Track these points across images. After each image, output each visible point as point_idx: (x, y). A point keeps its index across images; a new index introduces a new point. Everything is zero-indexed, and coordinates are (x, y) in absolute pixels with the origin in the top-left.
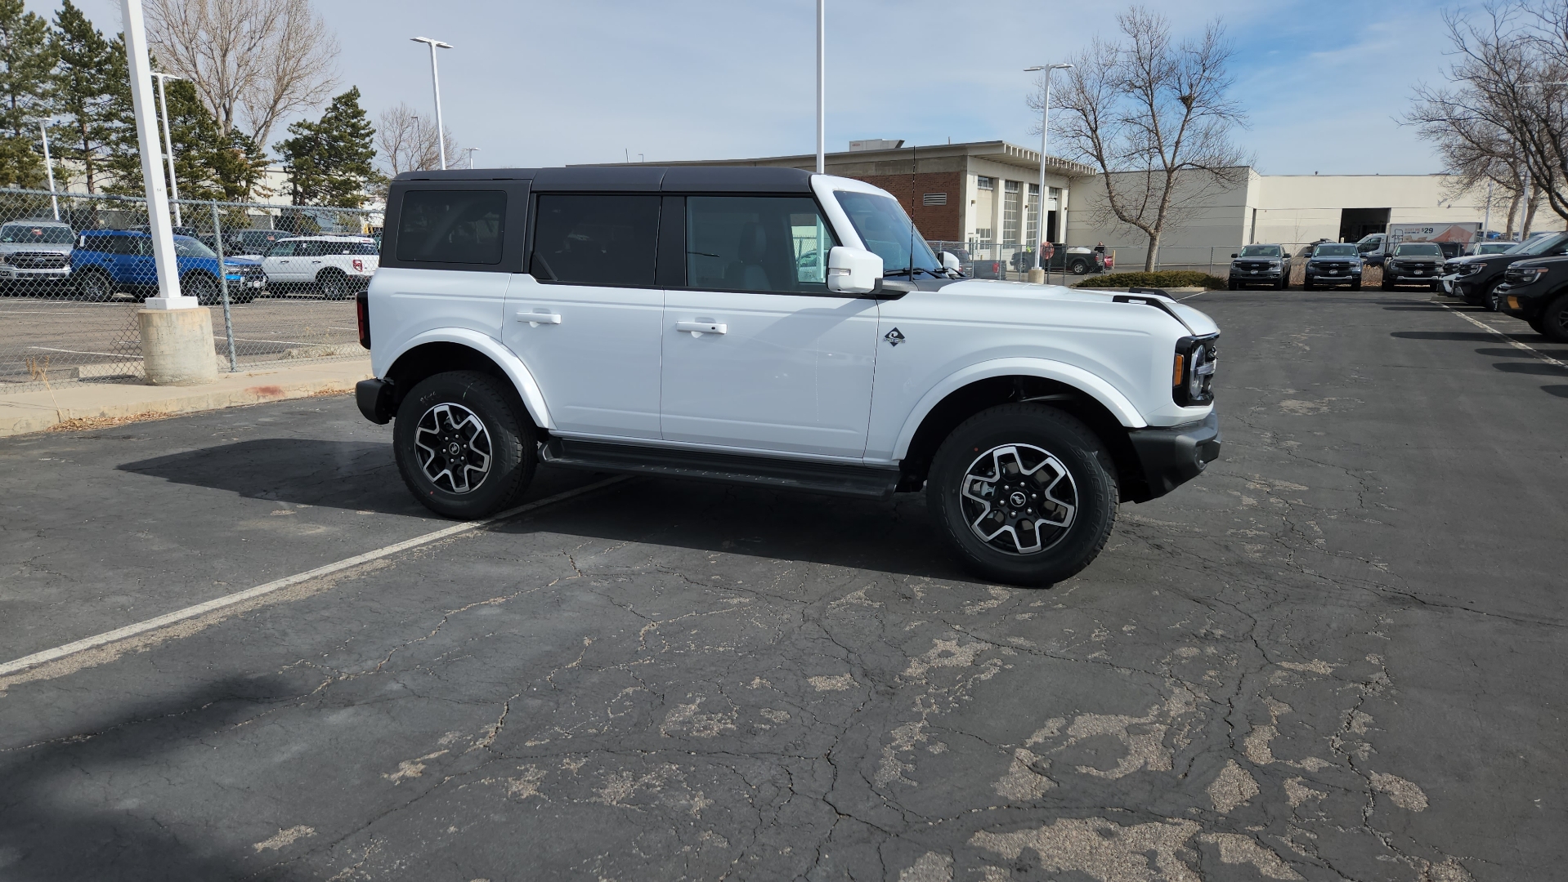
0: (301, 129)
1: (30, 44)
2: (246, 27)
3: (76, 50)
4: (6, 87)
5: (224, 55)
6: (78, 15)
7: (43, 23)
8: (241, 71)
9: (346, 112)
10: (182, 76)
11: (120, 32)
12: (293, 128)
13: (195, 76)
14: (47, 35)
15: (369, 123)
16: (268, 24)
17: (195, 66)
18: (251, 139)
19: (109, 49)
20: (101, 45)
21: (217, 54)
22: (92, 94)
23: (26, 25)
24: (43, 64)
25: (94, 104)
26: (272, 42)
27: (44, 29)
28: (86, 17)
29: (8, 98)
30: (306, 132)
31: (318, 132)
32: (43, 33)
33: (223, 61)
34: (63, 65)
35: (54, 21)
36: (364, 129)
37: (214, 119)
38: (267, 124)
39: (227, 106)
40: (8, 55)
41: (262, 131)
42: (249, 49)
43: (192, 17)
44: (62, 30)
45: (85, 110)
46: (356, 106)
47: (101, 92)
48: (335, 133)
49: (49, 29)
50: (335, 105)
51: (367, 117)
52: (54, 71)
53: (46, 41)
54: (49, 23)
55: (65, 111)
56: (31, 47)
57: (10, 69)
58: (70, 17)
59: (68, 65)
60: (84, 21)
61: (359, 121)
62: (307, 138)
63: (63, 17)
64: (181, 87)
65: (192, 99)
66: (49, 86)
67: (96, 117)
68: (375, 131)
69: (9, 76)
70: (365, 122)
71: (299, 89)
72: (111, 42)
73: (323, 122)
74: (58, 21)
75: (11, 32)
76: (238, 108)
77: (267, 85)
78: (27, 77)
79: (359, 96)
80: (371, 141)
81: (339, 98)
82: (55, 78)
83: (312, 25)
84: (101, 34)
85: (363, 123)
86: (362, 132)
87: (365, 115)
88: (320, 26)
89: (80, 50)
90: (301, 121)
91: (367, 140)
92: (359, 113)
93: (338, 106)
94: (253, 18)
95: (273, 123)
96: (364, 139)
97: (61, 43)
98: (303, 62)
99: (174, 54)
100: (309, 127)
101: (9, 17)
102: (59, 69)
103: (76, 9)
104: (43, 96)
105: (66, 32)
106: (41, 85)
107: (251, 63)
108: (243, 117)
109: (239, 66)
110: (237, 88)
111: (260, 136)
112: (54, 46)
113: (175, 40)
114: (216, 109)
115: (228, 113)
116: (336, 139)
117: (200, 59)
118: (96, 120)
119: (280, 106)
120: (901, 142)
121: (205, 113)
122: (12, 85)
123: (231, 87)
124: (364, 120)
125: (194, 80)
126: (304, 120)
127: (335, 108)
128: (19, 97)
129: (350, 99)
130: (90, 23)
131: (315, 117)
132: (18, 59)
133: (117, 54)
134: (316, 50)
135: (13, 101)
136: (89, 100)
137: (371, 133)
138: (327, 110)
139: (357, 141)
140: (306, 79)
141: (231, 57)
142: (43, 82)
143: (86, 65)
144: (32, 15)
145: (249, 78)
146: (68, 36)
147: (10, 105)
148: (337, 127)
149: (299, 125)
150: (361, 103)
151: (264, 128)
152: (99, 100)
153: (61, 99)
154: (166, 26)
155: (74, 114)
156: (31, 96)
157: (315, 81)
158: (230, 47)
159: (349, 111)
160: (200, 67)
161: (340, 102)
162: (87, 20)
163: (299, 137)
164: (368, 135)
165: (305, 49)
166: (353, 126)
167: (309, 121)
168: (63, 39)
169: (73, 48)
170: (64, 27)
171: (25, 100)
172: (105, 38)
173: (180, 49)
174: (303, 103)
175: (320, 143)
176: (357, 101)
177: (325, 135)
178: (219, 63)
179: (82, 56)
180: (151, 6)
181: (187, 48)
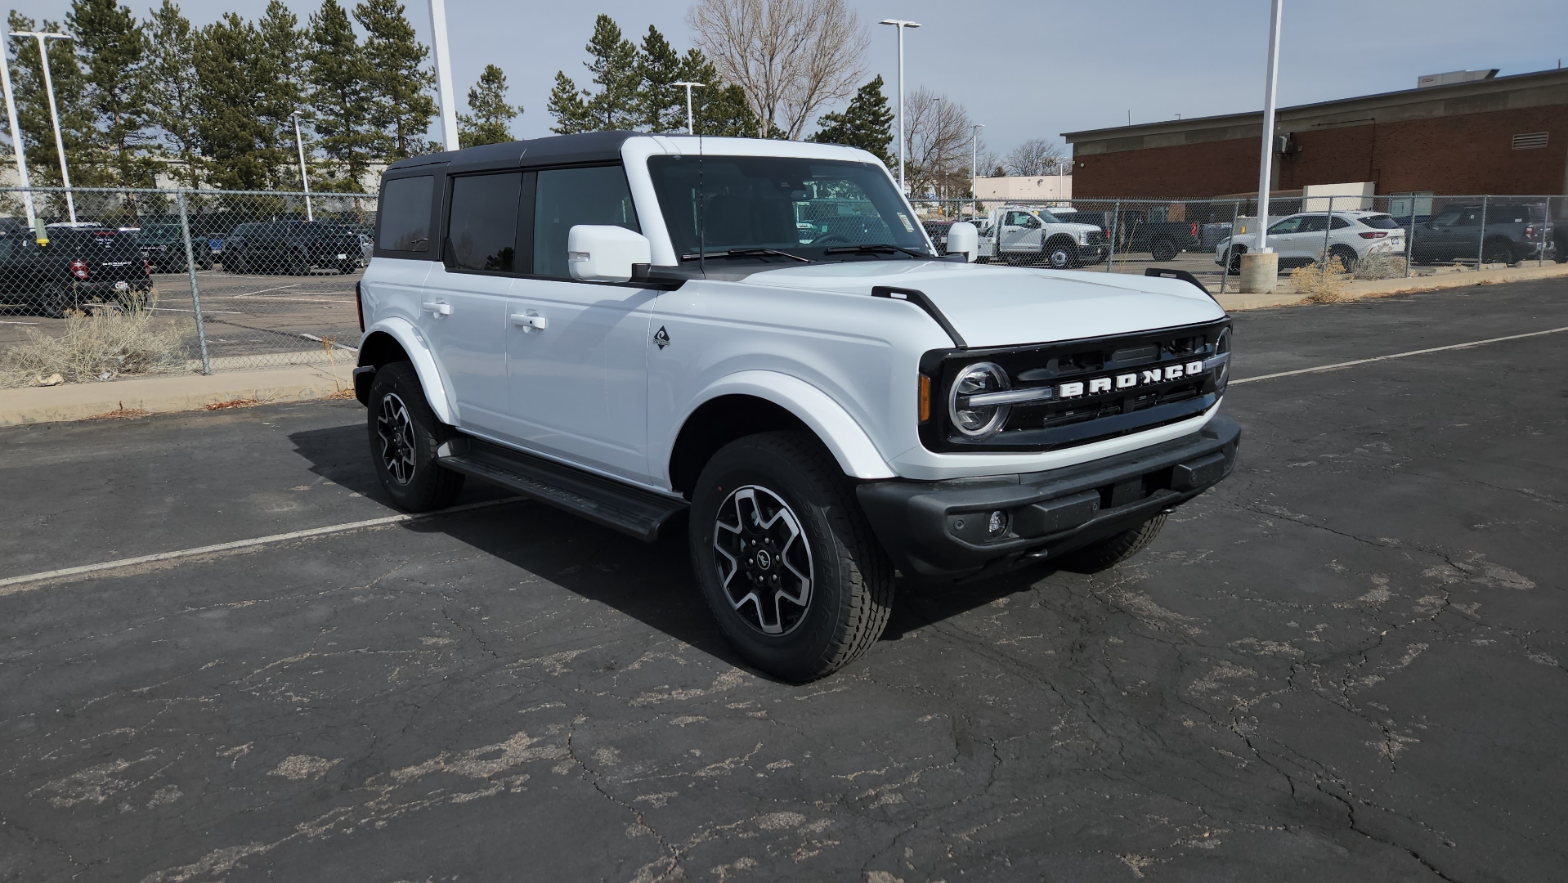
0: (828, 121)
1: (623, 68)
2: (792, 31)
3: (656, 69)
4: (606, 106)
5: (771, 60)
6: (660, 37)
7: (633, 49)
8: (785, 72)
9: (869, 100)
10: (738, 83)
11: (691, 49)
12: (822, 121)
13: (746, 80)
14: (636, 58)
15: (889, 109)
16: (810, 25)
17: (747, 72)
18: (787, 135)
19: (681, 65)
20: (675, 62)
21: (768, 58)
22: (665, 107)
23: (621, 52)
24: (632, 83)
25: (666, 115)
26: (812, 41)
27: (635, 53)
28: (665, 40)
29: (606, 115)
30: (834, 124)
31: (843, 123)
32: (633, 57)
33: (771, 65)
34: (647, 84)
35: (642, 46)
36: (883, 116)
37: (758, 117)
38: (802, 119)
39: (771, 106)
40: (607, 79)
41: (796, 126)
42: (793, 51)
43: (748, 24)
44: (647, 53)
45: (660, 121)
46: (878, 94)
47: (673, 103)
48: (858, 122)
49: (637, 53)
50: (860, 95)
51: (888, 104)
52: (640, 89)
53: (635, 64)
54: (639, 49)
55: (645, 122)
56: (624, 70)
57: (608, 91)
58: (654, 41)
59: (650, 83)
60: (663, 43)
61: (879, 109)
62: (834, 129)
63: (648, 41)
64: (733, 93)
65: (741, 102)
66: (634, 102)
67: (667, 126)
68: (893, 117)
69: (607, 97)
70: (886, 109)
71: (831, 83)
72: (683, 59)
73: (848, 112)
74: (645, 45)
75: (611, 59)
76: (780, 107)
77: (805, 82)
78: (618, 98)
79: (882, 84)
80: (889, 127)
81: (864, 88)
82: (639, 95)
83: (847, 21)
84: (676, 53)
85: (883, 110)
86: (882, 118)
87: (887, 102)
88: (854, 20)
89: (658, 69)
90: (829, 113)
91: (886, 126)
92: (881, 101)
93: (863, 95)
94: (798, 23)
95: (806, 118)
96: (883, 126)
97: (646, 64)
98: (837, 56)
99: (732, 64)
100: (835, 119)
101: (610, 47)
102: (644, 86)
103: (658, 33)
104: (630, 111)
105: (650, 54)
106: (629, 102)
107: (793, 65)
108: (782, 114)
109: (783, 68)
110: (781, 88)
111: (795, 130)
112: (641, 66)
113: (734, 51)
114: (762, 109)
115: (771, 112)
116: (859, 128)
117: (753, 66)
118: (666, 129)
119: (812, 102)
120: (1494, 72)
121: (750, 114)
122: (609, 104)
123: (775, 87)
124: (884, 107)
125: (746, 85)
126: (832, 113)
127: (860, 97)
128: (613, 114)
129: (873, 88)
130: (668, 44)
131: (842, 108)
132: (615, 81)
133: (687, 69)
134: (849, 44)
135: (609, 117)
136: (662, 111)
137: (890, 119)
138: (852, 100)
139: (877, 128)
140: (837, 73)
141: (777, 59)
142: (630, 99)
143: (662, 82)
144: (625, 43)
145: (791, 80)
146: (651, 58)
147: (607, 121)
148: (860, 116)
149: (828, 117)
150: (883, 91)
151: (798, 123)
152: (670, 111)
153: (644, 112)
154: (727, 39)
155: (651, 125)
156: (621, 112)
157: (846, 74)
158: (777, 51)
159: (872, 100)
160: (752, 72)
161: (865, 92)
162: (665, 42)
163: (827, 129)
164: (887, 121)
165: (836, 48)
166: (874, 113)
167: (836, 113)
168: (647, 61)
169: (654, 67)
170: (648, 50)
171: (618, 115)
172: (678, 56)
173: (738, 59)
174: (833, 96)
175: (846, 133)
176: (880, 89)
177: (849, 125)
178: (768, 68)
179: (659, 73)
180: (717, 22)
181: (742, 57)
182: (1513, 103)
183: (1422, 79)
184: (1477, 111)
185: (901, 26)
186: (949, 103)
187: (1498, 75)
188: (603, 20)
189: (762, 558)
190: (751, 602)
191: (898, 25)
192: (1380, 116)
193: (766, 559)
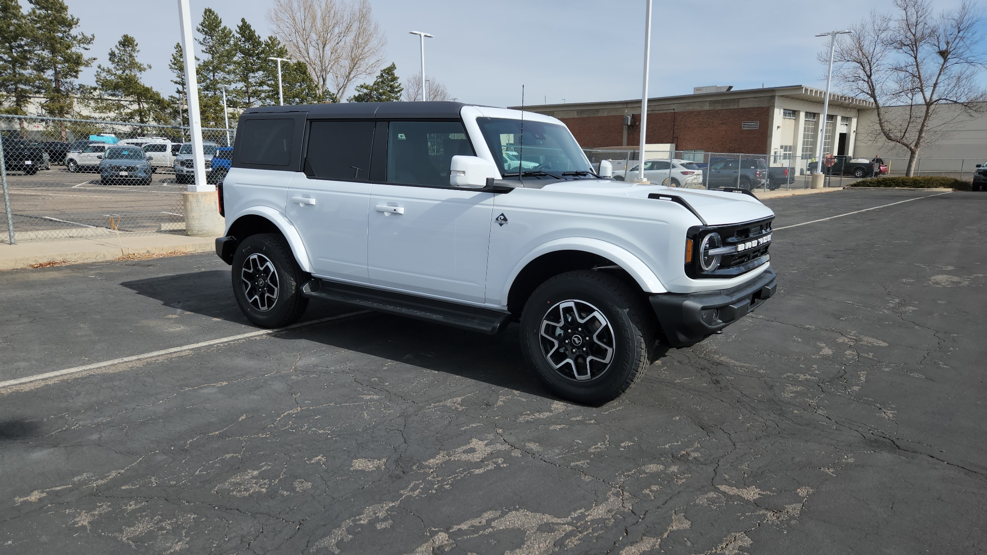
0: (362, 89)
1: (224, 44)
2: (337, 30)
3: (247, 47)
4: (211, 68)
5: (324, 47)
6: (248, 27)
7: (231, 32)
8: (333, 55)
9: (387, 78)
10: (302, 60)
11: (270, 36)
12: (358, 88)
13: (308, 59)
14: (232, 39)
15: (400, 84)
16: (348, 28)
17: (308, 54)
18: (335, 95)
19: (263, 46)
20: (259, 43)
21: (321, 46)
22: (253, 72)
23: (222, 34)
24: (230, 55)
25: (254, 77)
26: (350, 38)
27: (231, 35)
28: (252, 28)
29: (211, 74)
30: (365, 91)
31: (371, 90)
32: (230, 38)
33: (323, 51)
34: (240, 56)
35: (236, 31)
36: (397, 88)
37: (316, 83)
38: (344, 86)
39: (324, 77)
40: (212, 50)
41: (341, 91)
42: (337, 43)
43: (308, 24)
44: (240, 36)
45: (250, 80)
46: (393, 74)
47: (258, 70)
48: (381, 91)
49: (233, 35)
50: (382, 74)
51: (399, 81)
52: (235, 59)
53: (232, 42)
54: (234, 32)
55: (239, 81)
56: (224, 46)
57: (213, 58)
58: (245, 28)
59: (242, 55)
60: (251, 30)
61: (394, 83)
62: (366, 94)
63: (241, 28)
64: (300, 66)
65: (305, 73)
66: (232, 67)
67: (255, 84)
68: (403, 89)
69: (212, 62)
70: (398, 84)
71: (363, 65)
72: (265, 42)
73: (374, 84)
74: (239, 31)
75: (214, 38)
76: (330, 77)
77: (346, 63)
78: (220, 63)
79: (395, 68)
80: (401, 95)
81: (384, 70)
82: (235, 63)
83: (372, 27)
84: (260, 38)
85: (396, 85)
86: (396, 90)
87: (398, 80)
88: (376, 28)
89: (248, 47)
90: (363, 84)
91: (399, 94)
92: (394, 79)
93: (384, 75)
94: (341, 25)
95: (348, 86)
96: (397, 94)
97: (239, 43)
98: (366, 50)
99: (298, 48)
100: (366, 88)
101: (214, 30)
102: (238, 57)
103: (247, 24)
104: (229, 73)
105: (242, 37)
106: (228, 67)
107: (338, 51)
108: (332, 82)
109: (332, 53)
110: (330, 66)
111: (340, 93)
112: (236, 44)
113: (299, 39)
114: (318, 78)
115: (324, 81)
116: (381, 94)
117: (311, 50)
118: (254, 86)
119: (352, 76)
120: (731, 87)
121: (311, 80)
122: (213, 67)
123: (327, 65)
124: (396, 83)
125: (307, 62)
126: (364, 84)
127: (382, 76)
128: (217, 74)
129: (390, 71)
130: (254, 31)
131: (370, 81)
132: (218, 53)
133: (268, 48)
134: (373, 43)
135: (214, 76)
136: (251, 75)
137: (401, 90)
138: (377, 77)
139: (393, 95)
140: (367, 59)
141: (327, 47)
142: (229, 65)
143: (251, 55)
144: (225, 28)
145: (337, 60)
146: (243, 39)
147: (212, 78)
148: (382, 87)
149: (362, 86)
150: (396, 73)
151: (342, 89)
152: (257, 75)
153: (238, 74)
154: (294, 32)
155: (243, 83)
156: (222, 73)
157: (372, 60)
158: (327, 42)
159: (389, 78)
160: (311, 55)
161: (385, 72)
162: (253, 30)
163: (361, 93)
164: (399, 91)
165: (366, 43)
166: (391, 86)
167: (367, 84)
168: (240, 41)
169: (245, 46)
170: (241, 34)
171: (220, 75)
172: (262, 40)
173: (301, 44)
174: (364, 73)
175: (373, 97)
176: (394, 72)
177: (375, 92)
178: (321, 52)
179: (249, 50)
180: (287, 20)
181: (304, 44)
182: (742, 105)
183: (696, 89)
184: (725, 108)
185: (423, 36)
186: (436, 83)
187: (732, 90)
188: (208, 12)
189: (576, 339)
190: (568, 364)
191: (420, 35)
192: (677, 108)
193: (579, 339)
